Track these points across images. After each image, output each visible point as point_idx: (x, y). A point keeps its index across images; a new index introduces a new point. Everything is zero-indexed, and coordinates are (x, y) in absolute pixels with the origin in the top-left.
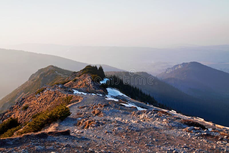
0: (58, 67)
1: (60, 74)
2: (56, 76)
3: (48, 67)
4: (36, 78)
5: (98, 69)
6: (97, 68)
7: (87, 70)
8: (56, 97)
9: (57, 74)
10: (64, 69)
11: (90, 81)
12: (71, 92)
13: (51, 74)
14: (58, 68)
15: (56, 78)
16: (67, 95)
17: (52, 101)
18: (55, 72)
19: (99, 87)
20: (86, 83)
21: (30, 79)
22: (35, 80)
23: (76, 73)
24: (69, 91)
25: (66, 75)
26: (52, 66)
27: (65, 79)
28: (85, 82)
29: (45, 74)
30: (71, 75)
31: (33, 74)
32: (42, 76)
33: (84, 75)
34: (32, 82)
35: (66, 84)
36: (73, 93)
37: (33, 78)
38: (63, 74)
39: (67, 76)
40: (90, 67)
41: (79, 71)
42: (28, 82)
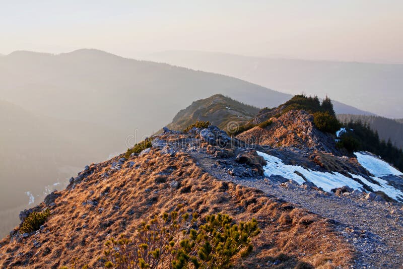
0: (233, 98)
1: (234, 113)
2: (227, 115)
3: (212, 97)
4: (187, 118)
5: (321, 104)
6: (319, 102)
7: (295, 104)
8: (166, 187)
9: (230, 111)
10: (245, 103)
11: (307, 128)
12: (252, 166)
13: (217, 112)
14: (232, 100)
15: (226, 120)
16: (225, 187)
17: (140, 215)
18: (224, 108)
19: (335, 148)
20: (296, 134)
21: (175, 120)
22: (184, 123)
23: (270, 110)
24: (243, 160)
25: (249, 115)
26: (221, 96)
27: (245, 123)
28: (294, 131)
29: (204, 110)
30: (259, 113)
31: (182, 111)
32: (198, 114)
33: (293, 113)
34: (179, 126)
35: (245, 132)
36: (261, 174)
37: (180, 119)
38: (241, 112)
39: (249, 117)
40: (301, 99)
41: (277, 107)
42: (171, 125)
